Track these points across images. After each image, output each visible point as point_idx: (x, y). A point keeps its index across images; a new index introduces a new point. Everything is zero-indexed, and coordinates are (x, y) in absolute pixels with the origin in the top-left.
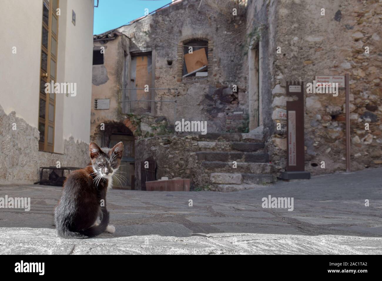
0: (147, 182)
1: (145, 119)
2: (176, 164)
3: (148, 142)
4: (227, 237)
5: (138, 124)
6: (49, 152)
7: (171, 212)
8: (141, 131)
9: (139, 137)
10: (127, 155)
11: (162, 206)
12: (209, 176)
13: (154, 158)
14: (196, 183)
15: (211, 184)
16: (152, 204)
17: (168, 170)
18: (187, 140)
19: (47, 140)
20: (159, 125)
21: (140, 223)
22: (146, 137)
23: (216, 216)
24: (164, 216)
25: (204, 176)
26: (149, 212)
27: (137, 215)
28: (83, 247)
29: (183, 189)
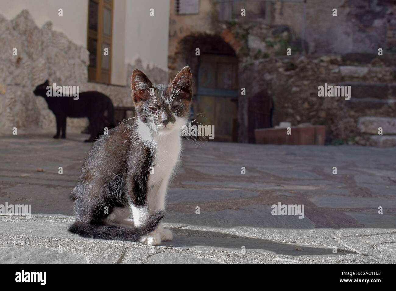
0: (256, 130)
1: (256, 30)
2: (304, 102)
3: (260, 67)
4: (368, 236)
5: (245, 37)
6: (104, 84)
7: (286, 187)
8: (249, 49)
9: (245, 59)
10: (226, 87)
11: (274, 176)
12: (356, 122)
13: (270, 92)
14: (335, 133)
15: (359, 134)
16: (259, 172)
17: (291, 111)
18: (322, 64)
19: (101, 65)
20: (278, 39)
21: (234, 208)
22: (256, 57)
23: (357, 195)
24: (275, 194)
25: (348, 122)
26: (252, 186)
27: (232, 192)
28: (138, 254)
29: (314, 142)
